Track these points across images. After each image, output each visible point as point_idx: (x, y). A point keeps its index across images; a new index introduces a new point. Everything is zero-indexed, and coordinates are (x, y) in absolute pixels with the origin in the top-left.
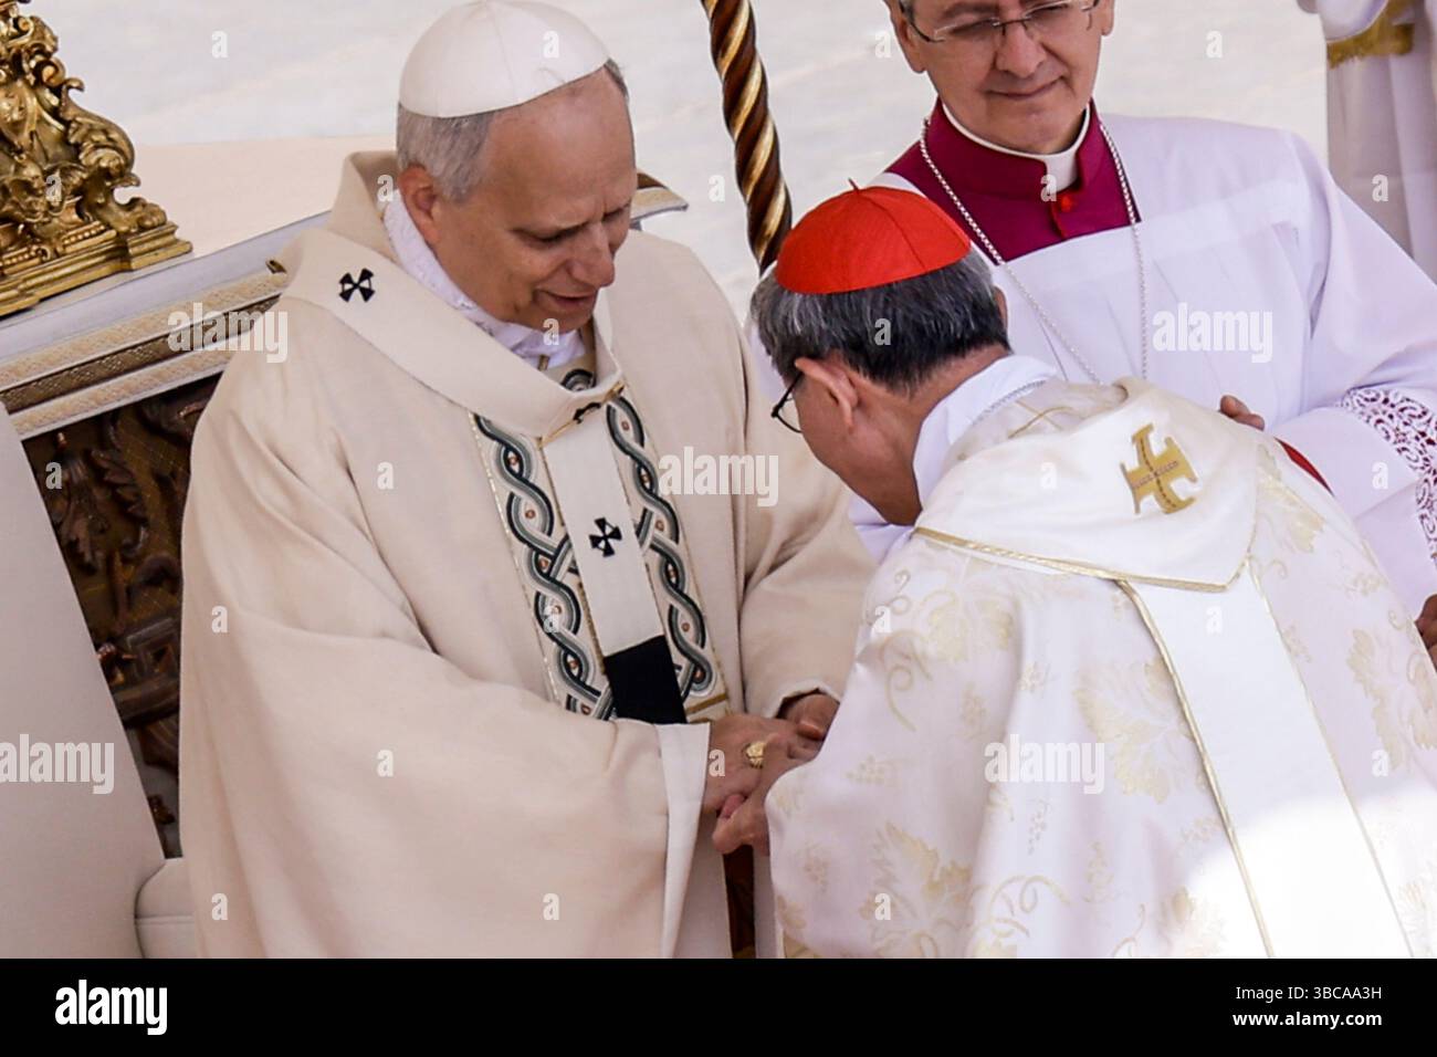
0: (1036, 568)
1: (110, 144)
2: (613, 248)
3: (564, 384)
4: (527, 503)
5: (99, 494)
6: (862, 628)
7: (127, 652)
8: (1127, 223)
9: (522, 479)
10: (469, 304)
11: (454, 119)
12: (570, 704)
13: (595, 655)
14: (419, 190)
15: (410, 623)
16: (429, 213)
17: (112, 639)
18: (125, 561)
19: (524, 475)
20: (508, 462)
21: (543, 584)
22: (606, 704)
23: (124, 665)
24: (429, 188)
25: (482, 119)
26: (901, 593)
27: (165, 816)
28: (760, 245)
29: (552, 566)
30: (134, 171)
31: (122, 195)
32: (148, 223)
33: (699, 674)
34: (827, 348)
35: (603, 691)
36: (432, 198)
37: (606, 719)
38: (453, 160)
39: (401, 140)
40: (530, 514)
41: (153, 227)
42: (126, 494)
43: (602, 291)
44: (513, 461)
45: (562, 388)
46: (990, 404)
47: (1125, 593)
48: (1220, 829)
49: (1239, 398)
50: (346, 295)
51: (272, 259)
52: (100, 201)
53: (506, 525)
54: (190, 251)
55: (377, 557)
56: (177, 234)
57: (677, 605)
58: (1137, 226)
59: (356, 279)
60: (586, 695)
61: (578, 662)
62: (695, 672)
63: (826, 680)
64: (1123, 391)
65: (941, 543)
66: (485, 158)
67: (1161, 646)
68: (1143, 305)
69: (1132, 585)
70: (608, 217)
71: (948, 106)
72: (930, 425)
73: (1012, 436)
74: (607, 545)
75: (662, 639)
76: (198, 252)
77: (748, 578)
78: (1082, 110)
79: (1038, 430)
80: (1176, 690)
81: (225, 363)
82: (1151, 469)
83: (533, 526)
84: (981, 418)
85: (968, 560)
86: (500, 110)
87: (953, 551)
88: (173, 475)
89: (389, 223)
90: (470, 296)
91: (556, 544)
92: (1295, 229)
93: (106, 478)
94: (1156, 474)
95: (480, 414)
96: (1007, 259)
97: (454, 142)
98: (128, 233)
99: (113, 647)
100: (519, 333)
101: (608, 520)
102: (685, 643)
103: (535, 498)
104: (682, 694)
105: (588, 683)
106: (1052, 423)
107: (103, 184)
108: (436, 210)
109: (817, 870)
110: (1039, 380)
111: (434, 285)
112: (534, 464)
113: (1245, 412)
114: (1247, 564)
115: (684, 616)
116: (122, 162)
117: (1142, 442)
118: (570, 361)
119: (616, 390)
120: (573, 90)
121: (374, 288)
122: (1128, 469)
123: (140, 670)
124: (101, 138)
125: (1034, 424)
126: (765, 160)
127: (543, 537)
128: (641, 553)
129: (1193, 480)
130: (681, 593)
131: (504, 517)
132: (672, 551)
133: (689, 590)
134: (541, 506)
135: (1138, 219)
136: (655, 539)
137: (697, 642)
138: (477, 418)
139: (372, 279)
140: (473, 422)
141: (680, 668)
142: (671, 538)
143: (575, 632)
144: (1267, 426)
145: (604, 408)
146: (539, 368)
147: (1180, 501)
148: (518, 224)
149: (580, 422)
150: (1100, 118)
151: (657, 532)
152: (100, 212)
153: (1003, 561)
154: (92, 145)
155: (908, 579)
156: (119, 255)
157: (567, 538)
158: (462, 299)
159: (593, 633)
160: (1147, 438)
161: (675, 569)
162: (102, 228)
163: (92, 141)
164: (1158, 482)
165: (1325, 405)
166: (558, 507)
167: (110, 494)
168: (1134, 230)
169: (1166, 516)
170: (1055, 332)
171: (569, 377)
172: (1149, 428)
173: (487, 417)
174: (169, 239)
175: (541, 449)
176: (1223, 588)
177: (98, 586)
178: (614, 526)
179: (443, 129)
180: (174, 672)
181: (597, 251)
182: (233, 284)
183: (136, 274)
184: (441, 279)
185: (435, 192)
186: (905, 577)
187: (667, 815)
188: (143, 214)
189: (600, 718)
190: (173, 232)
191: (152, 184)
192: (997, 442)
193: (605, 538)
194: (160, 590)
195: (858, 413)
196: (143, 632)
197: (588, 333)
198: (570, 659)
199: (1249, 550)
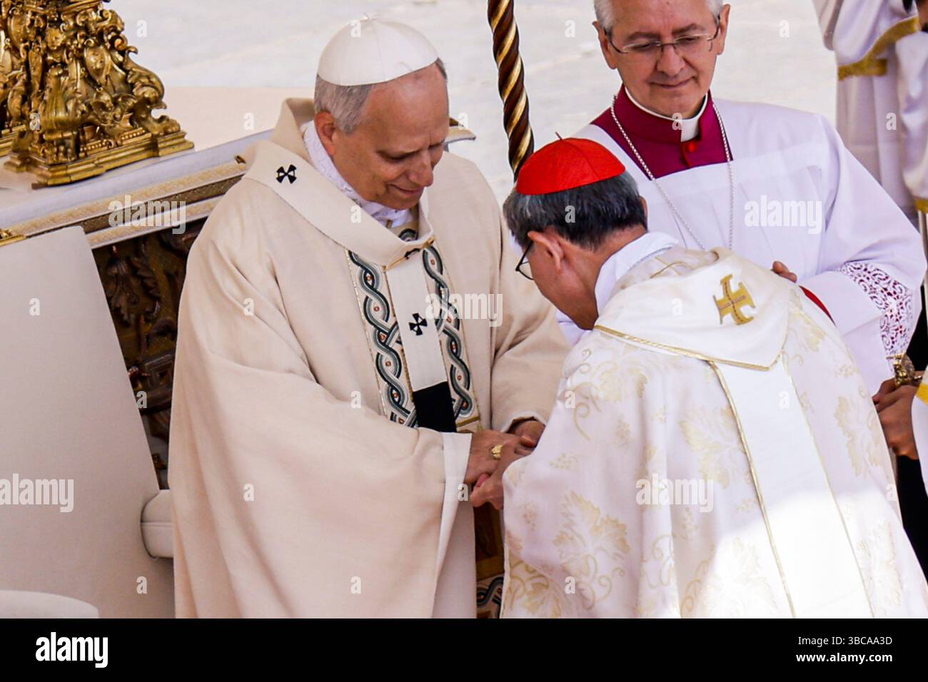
0: (662, 351)
1: (150, 84)
2: (433, 164)
3: (400, 236)
4: (375, 302)
5: (134, 282)
6: (562, 381)
7: (144, 372)
8: (725, 161)
9: (373, 289)
10: (350, 188)
11: (349, 87)
12: (393, 418)
13: (409, 391)
14: (325, 125)
15: (305, 365)
16: (330, 138)
17: (137, 364)
18: (147, 321)
19: (375, 287)
20: (366, 279)
21: (382, 349)
22: (413, 418)
23: (143, 379)
24: (332, 124)
25: (364, 88)
26: (586, 362)
27: (161, 465)
28: (515, 163)
29: (387, 339)
30: (164, 100)
31: (156, 113)
32: (170, 130)
33: (465, 404)
34: (545, 225)
35: (411, 412)
36: (333, 129)
37: (412, 427)
38: (346, 110)
39: (317, 95)
40: (376, 309)
41: (173, 133)
42: (149, 283)
43: (425, 188)
44: (369, 278)
45: (399, 239)
46: (640, 258)
47: (712, 368)
48: (756, 506)
49: (784, 263)
50: (280, 179)
51: (238, 155)
52: (144, 116)
53: (363, 314)
54: (193, 147)
55: (289, 327)
56: (186, 138)
57: (455, 365)
58: (731, 163)
59: (286, 170)
60: (402, 413)
61: (399, 394)
62: (462, 404)
63: (538, 412)
64: (716, 255)
65: (608, 334)
66: (364, 111)
67: (730, 400)
68: (732, 207)
69: (716, 364)
70: (431, 147)
71: (628, 89)
72: (606, 269)
73: (652, 277)
74: (419, 329)
75: (445, 384)
76: (197, 149)
77: (497, 351)
78: (703, 96)
79: (667, 274)
80: (737, 425)
81: (209, 212)
82: (730, 299)
83: (378, 316)
84: (634, 266)
85: (624, 344)
86: (375, 84)
87: (617, 340)
88: (177, 273)
89: (306, 140)
90: (350, 184)
91: (390, 327)
92: (820, 170)
93: (139, 273)
94: (733, 303)
95: (352, 251)
96: (656, 176)
97: (347, 100)
98: (158, 136)
99: (137, 369)
100: (377, 207)
101: (420, 315)
102: (459, 387)
103: (379, 300)
104: (455, 415)
105: (403, 406)
106: (676, 271)
107: (146, 107)
108: (335, 136)
109: (530, 518)
110: (668, 246)
111: (330, 177)
112: (380, 282)
113: (786, 271)
114: (781, 356)
115: (459, 372)
116: (157, 95)
117: (726, 284)
118: (404, 224)
119: (430, 242)
120: (417, 76)
121: (296, 176)
122: (718, 299)
123: (152, 382)
124: (145, 80)
125: (665, 270)
126: (521, 114)
127: (383, 322)
128: (437, 335)
129: (753, 307)
130: (458, 358)
131: (362, 310)
132: (455, 334)
133: (463, 357)
134: (383, 304)
135: (732, 159)
136: (445, 327)
137: (465, 387)
138: (350, 253)
139: (295, 171)
140: (348, 255)
141: (454, 401)
142: (455, 327)
143: (398, 377)
144: (798, 280)
145: (422, 251)
146: (387, 226)
147: (744, 318)
148: (381, 149)
149: (408, 258)
150: (713, 100)
151: (447, 323)
152: (143, 123)
153: (645, 346)
154: (140, 84)
155: (590, 353)
156: (153, 148)
157: (396, 323)
158: (346, 186)
159: (408, 378)
160: (729, 282)
161: (456, 345)
162: (144, 131)
163: (141, 82)
164: (734, 307)
165: (831, 270)
166: (392, 306)
167: (140, 282)
168: (729, 165)
169: (738, 327)
170: (681, 219)
171: (403, 233)
172: (730, 276)
173: (356, 253)
174: (181, 140)
175: (385, 273)
176: (767, 369)
177: (131, 334)
178: (423, 318)
179: (342, 92)
180: (170, 385)
181: (424, 166)
182: (215, 168)
183: (162, 159)
184: (334, 173)
185: (335, 126)
186: (588, 353)
187: (445, 482)
188: (168, 125)
189: (409, 426)
190: (183, 136)
191: (173, 108)
192: (644, 280)
193: (418, 325)
194: (166, 338)
195: (563, 262)
196: (155, 361)
197: (416, 211)
198: (394, 392)
199: (782, 348)
